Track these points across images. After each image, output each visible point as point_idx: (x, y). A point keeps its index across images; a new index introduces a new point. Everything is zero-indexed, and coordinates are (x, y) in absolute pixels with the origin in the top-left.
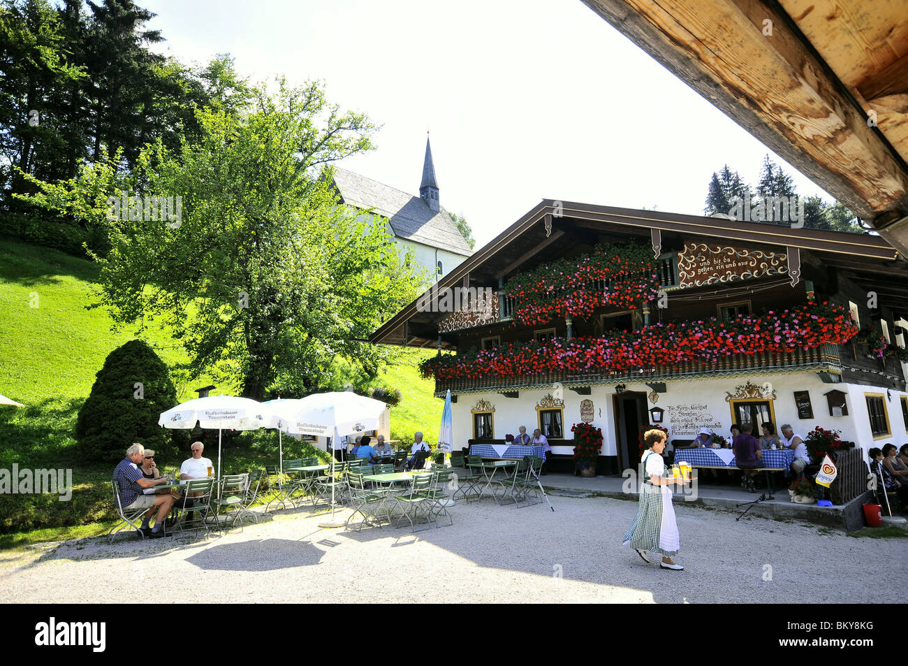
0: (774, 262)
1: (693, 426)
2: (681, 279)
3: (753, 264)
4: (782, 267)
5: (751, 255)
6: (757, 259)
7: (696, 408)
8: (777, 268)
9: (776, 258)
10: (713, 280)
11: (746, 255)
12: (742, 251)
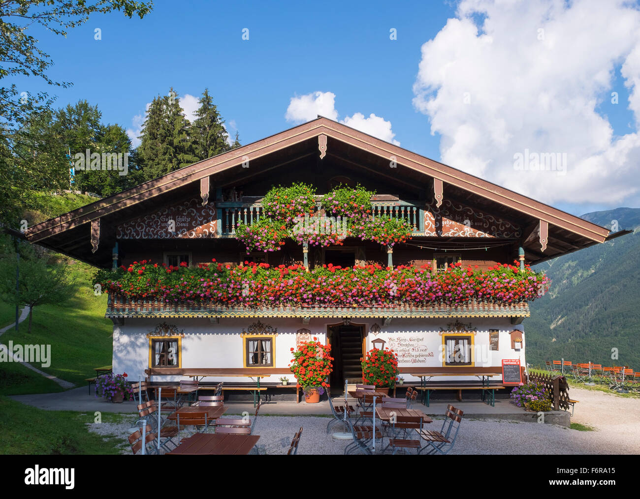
0: (502, 228)
1: (410, 355)
2: (427, 227)
3: (486, 226)
4: (506, 233)
5: (485, 218)
6: (489, 222)
7: (414, 340)
8: (503, 232)
9: (503, 225)
10: (454, 233)
11: (481, 218)
12: (478, 213)
